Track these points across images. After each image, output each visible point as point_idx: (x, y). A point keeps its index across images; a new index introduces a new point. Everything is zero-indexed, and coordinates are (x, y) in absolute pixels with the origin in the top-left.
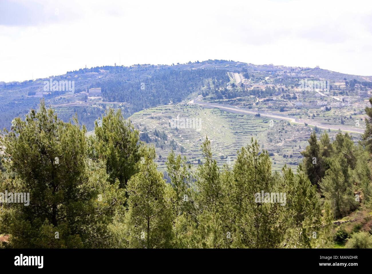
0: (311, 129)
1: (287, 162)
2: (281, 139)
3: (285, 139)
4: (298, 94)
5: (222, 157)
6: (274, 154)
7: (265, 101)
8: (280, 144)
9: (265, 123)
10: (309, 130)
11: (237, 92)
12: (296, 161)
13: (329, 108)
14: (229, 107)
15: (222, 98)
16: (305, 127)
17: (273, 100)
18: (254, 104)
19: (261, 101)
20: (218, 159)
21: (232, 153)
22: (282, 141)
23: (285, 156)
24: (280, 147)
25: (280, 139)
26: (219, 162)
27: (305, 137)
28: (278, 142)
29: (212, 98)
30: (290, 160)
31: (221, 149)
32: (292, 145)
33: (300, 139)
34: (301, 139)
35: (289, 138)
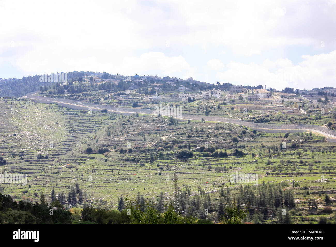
0: (166, 120)
1: (123, 158)
2: (124, 132)
3: (127, 132)
4: (158, 88)
5: (39, 157)
6: (110, 150)
7: (115, 95)
8: (121, 138)
9: (112, 119)
10: (163, 121)
11: (84, 86)
12: (135, 157)
13: (192, 99)
14: (73, 103)
15: (63, 92)
16: (157, 118)
17: (126, 95)
18: (102, 99)
19: (111, 96)
20: (33, 159)
21: (56, 153)
22: (123, 134)
23: (122, 151)
24: (119, 141)
25: (121, 132)
26: (33, 162)
27: (155, 129)
28: (118, 136)
29: (50, 93)
30: (127, 156)
31: (42, 147)
32: (137, 139)
33: (149, 132)
34: (150, 132)
35: (134, 131)
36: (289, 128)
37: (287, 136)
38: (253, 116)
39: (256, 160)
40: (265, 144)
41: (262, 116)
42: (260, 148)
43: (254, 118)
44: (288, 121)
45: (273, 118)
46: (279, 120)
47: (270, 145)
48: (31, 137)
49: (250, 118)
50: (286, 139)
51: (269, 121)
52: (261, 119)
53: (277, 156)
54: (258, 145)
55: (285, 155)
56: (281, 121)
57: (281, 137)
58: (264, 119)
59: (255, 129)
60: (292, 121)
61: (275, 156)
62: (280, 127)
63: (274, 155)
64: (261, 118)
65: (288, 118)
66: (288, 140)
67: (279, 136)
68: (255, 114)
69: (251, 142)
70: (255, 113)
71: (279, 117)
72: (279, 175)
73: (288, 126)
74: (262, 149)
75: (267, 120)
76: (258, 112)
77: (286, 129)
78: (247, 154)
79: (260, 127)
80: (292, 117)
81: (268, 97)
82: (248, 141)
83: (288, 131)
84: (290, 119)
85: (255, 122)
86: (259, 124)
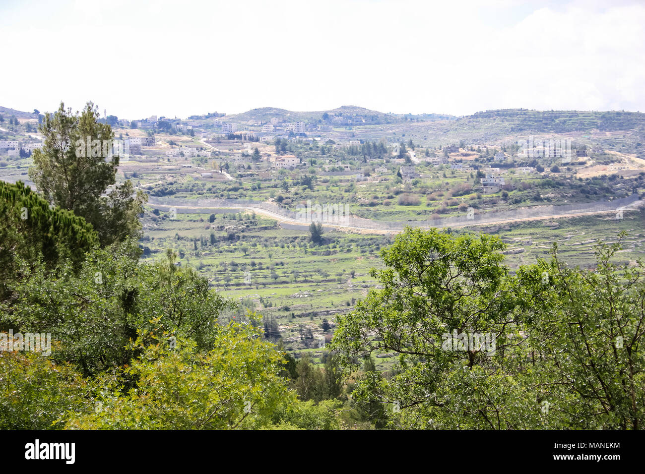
36: (212, 204)
37: (212, 219)
38: (148, 185)
39: (179, 263)
40: (182, 234)
41: (163, 185)
42: (176, 242)
43: (150, 188)
44: (208, 193)
45: (181, 187)
46: (191, 191)
47: (190, 235)
49: (143, 188)
50: (213, 225)
51: (175, 193)
52: (162, 190)
53: (209, 254)
54: (171, 235)
55: (221, 252)
56: (194, 192)
57: (202, 221)
58: (166, 189)
59: (157, 208)
60: (214, 193)
61: (206, 254)
62: (196, 204)
63: (204, 253)
64: (162, 187)
65: (207, 187)
66: (218, 227)
67: (198, 218)
68: (151, 181)
69: (155, 230)
70: (149, 178)
71: (191, 186)
72: (229, 287)
73: (209, 201)
74: (179, 242)
75: (172, 191)
76: (154, 178)
77: (208, 207)
78: (156, 252)
79: (162, 203)
80: (213, 187)
81: (149, 145)
82: (150, 229)
83: (212, 211)
84: (210, 189)
85: (152, 195)
86: (160, 199)
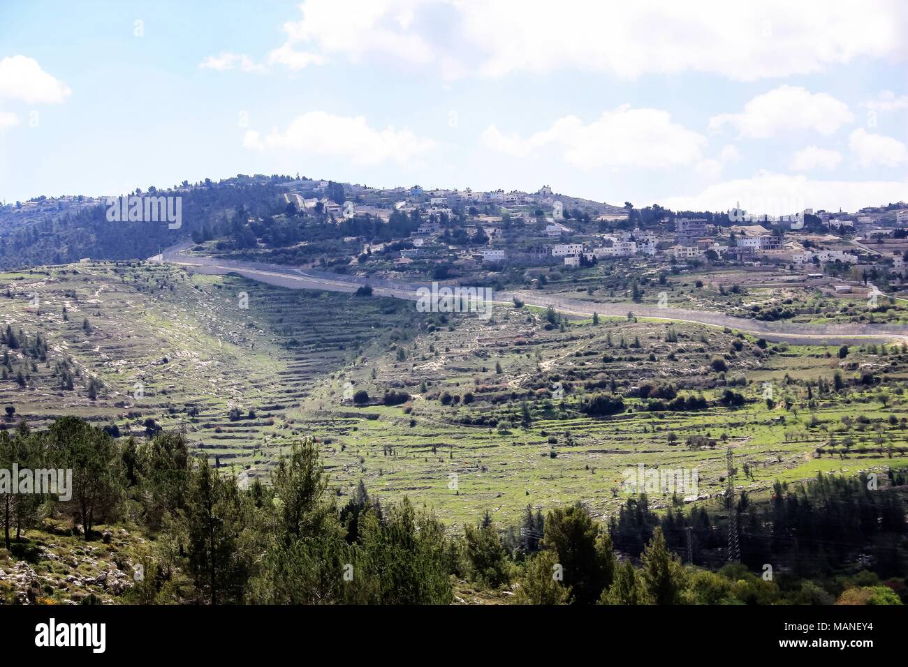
0: (537, 317)
1: (455, 418)
2: (437, 349)
3: (447, 350)
4: (491, 230)
5: (235, 414)
6: (413, 396)
7: (387, 250)
8: (435, 366)
9: (387, 313)
10: (529, 320)
11: (302, 228)
12: (484, 414)
13: (590, 258)
14: (274, 271)
15: (253, 244)
16: (514, 313)
17: (415, 248)
18: (355, 261)
19: (377, 252)
20: (220, 420)
21: (270, 403)
22: (437, 354)
23: (447, 400)
24: (431, 373)
25: (432, 349)
26: (222, 428)
27: (515, 341)
28: (424, 359)
29: (221, 246)
30: (464, 411)
31: (234, 390)
32: (473, 367)
33: (499, 348)
34: (502, 348)
35: (462, 346)
36: (846, 331)
37: (843, 353)
38: (754, 303)
39: (782, 418)
40: (794, 375)
41: (776, 304)
42: (784, 387)
43: (756, 309)
44: (843, 315)
45: (803, 306)
46: (818, 311)
47: (806, 377)
48: (204, 363)
49: (745, 308)
50: (843, 363)
51: (793, 316)
52: (774, 311)
53: (830, 405)
54: (778, 378)
55: (849, 402)
56: (822, 314)
57: (829, 356)
58: (780, 310)
59: (762, 338)
60: (851, 315)
61: (825, 406)
62: (822, 331)
63: (821, 404)
64: (774, 307)
65: (840, 307)
66: (849, 365)
67: (824, 352)
68: (758, 298)
69: (757, 369)
70: (757, 294)
71: (817, 305)
72: (847, 455)
73: (842, 327)
74: (788, 388)
75: (788, 312)
76: (763, 293)
77: (839, 336)
78: (753, 401)
79: (773, 331)
80: (851, 305)
81: (773, 247)
82: (749, 369)
83: (846, 341)
84: (845, 310)
85: (758, 319)
86: (770, 324)
